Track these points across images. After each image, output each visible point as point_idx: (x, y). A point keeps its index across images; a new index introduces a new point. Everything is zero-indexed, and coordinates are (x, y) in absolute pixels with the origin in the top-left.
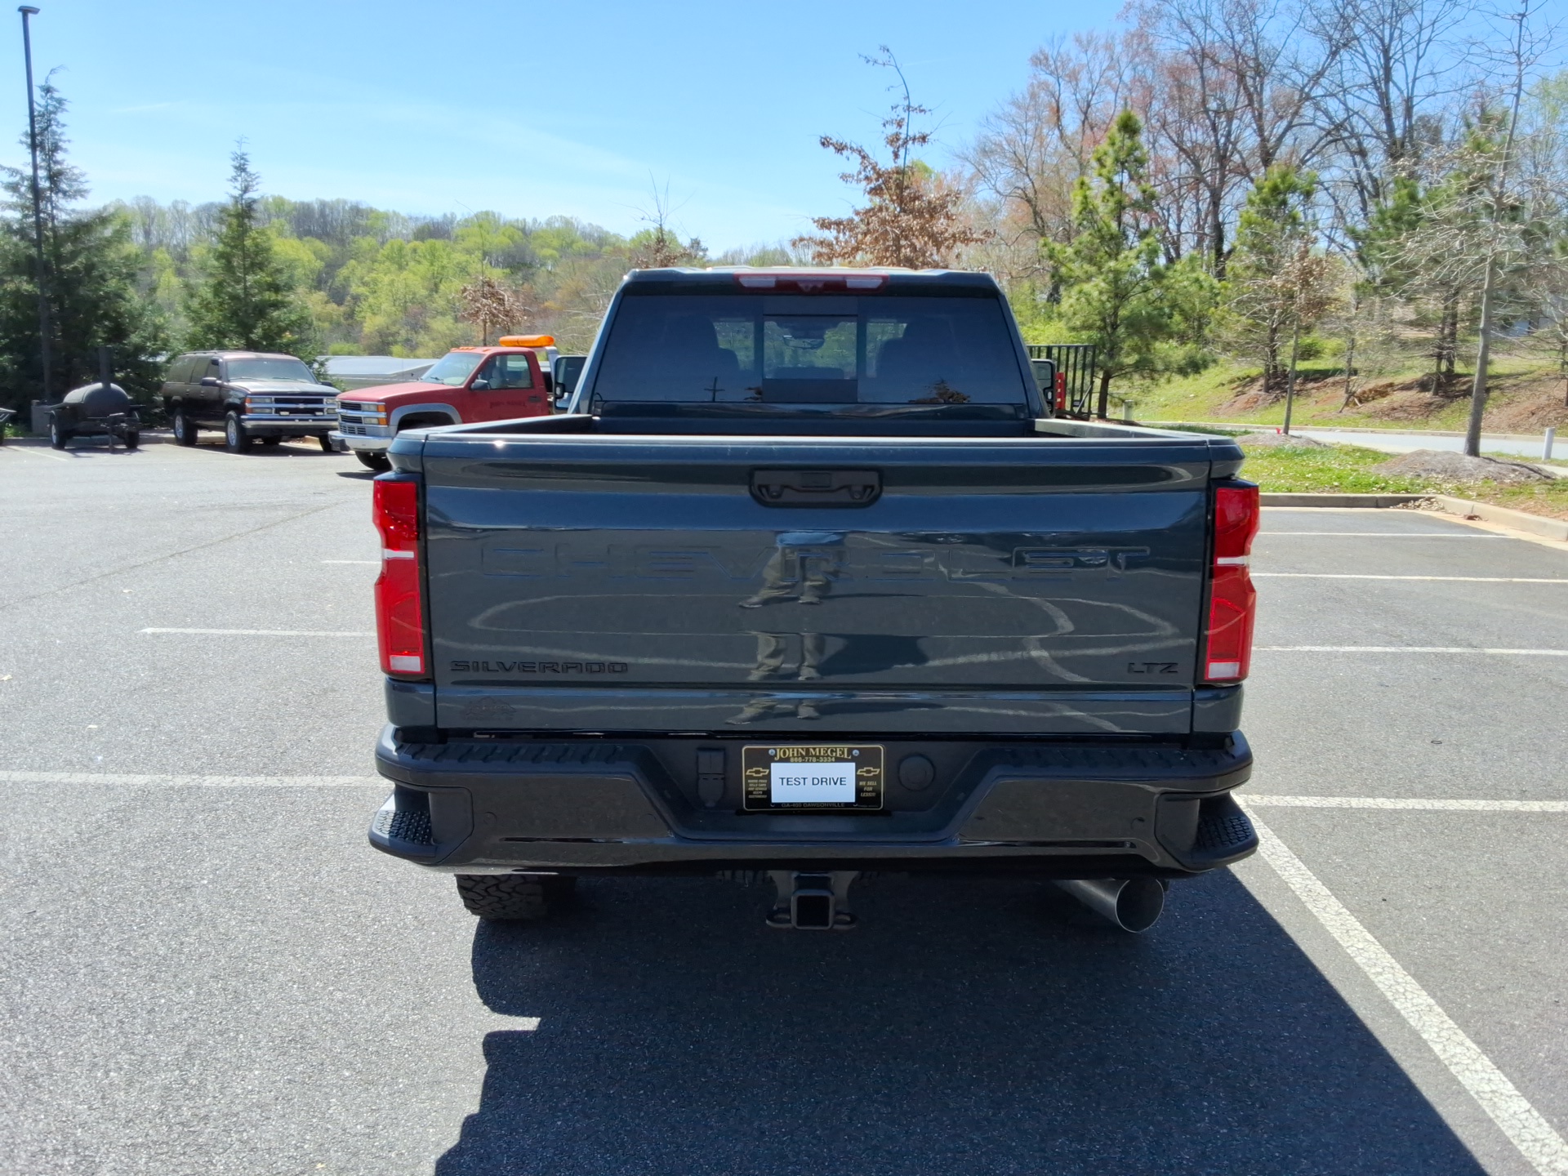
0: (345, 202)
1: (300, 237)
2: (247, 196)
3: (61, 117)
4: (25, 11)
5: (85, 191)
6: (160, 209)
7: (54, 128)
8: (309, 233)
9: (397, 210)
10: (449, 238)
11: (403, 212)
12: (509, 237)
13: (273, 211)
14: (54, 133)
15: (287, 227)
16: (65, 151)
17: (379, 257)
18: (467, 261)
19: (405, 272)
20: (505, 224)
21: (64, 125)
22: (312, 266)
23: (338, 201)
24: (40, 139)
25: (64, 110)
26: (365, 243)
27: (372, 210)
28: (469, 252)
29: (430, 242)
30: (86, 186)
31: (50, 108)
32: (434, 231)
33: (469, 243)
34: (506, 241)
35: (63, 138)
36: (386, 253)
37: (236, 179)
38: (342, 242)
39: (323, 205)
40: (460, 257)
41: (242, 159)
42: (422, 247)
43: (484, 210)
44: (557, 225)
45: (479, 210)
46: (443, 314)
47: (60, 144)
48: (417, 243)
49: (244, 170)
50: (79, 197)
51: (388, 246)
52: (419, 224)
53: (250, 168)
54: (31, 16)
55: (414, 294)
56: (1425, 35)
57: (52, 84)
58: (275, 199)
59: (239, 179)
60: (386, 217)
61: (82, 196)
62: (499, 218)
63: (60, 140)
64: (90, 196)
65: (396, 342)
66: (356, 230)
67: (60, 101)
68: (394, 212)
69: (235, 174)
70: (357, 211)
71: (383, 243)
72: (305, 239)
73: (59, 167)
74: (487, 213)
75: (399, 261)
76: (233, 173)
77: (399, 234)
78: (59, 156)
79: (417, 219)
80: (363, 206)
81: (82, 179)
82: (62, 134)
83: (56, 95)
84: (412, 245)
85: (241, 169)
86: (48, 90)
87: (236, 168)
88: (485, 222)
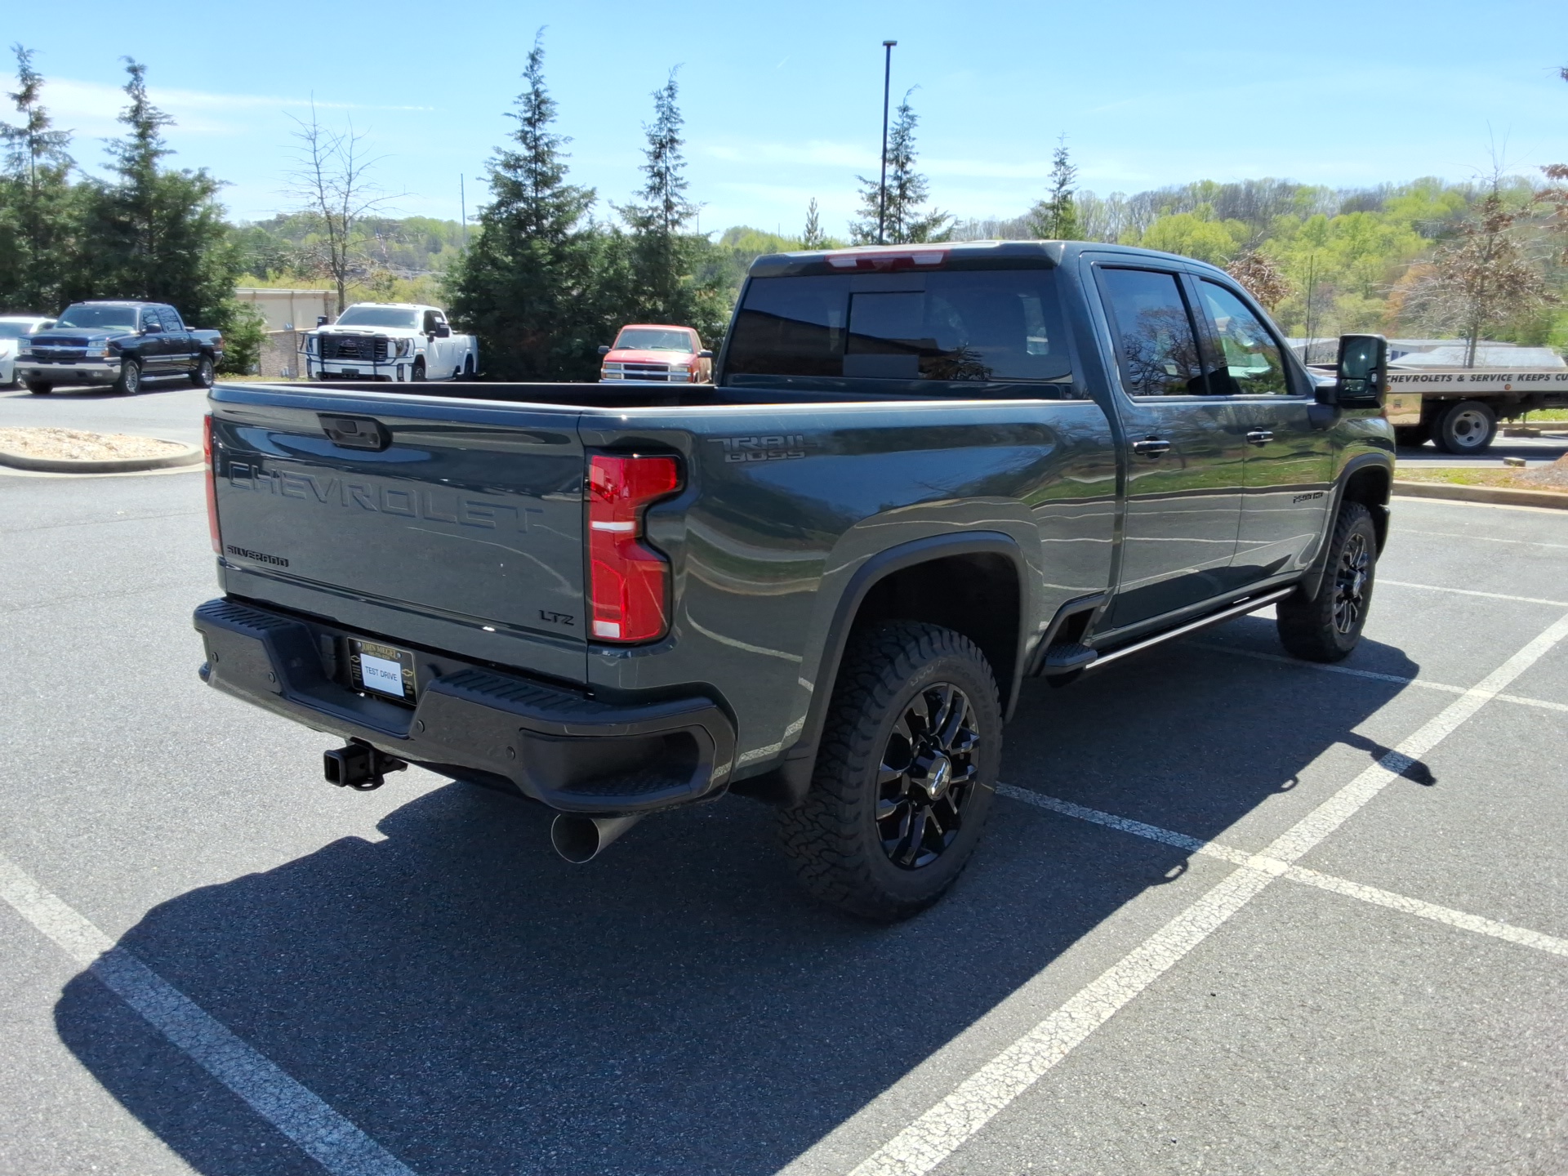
0: (1273, 181)
1: (1223, 220)
2: (1064, 188)
3: (912, 132)
4: (889, 45)
5: (925, 196)
6: (1099, 203)
7: (907, 142)
8: (1234, 215)
9: (1325, 185)
10: (1379, 209)
11: (1333, 187)
12: (1448, 205)
13: (1199, 196)
14: (907, 147)
15: (1213, 210)
16: (914, 162)
17: (1298, 234)
18: (1392, 233)
19: (1321, 249)
20: (1447, 189)
21: (914, 139)
22: (1228, 248)
23: (1265, 180)
24: (896, 155)
25: (916, 125)
26: (1287, 220)
27: (1299, 187)
28: (1397, 223)
29: (1356, 214)
30: (926, 192)
31: (905, 125)
32: (1364, 204)
33: (1398, 214)
34: (1445, 207)
35: (914, 150)
36: (1305, 230)
37: (1056, 174)
38: (1264, 222)
39: (1250, 185)
40: (1384, 229)
41: (1063, 153)
42: (1345, 220)
43: (1424, 176)
44: (1509, 186)
45: (1418, 177)
46: (1351, 291)
47: (911, 156)
48: (1341, 217)
49: (1064, 164)
50: (919, 201)
51: (1309, 222)
52: (1351, 196)
53: (1068, 162)
54: (892, 48)
55: (1327, 271)
57: (909, 104)
58: (1203, 183)
59: (1059, 173)
60: (1313, 192)
61: (922, 200)
62: (1440, 184)
63: (911, 153)
64: (928, 200)
65: (1298, 322)
66: (1282, 208)
67: (912, 118)
68: (1322, 187)
69: (1055, 169)
70: (1285, 189)
71: (1304, 220)
72: (1227, 221)
73: (908, 176)
74: (1427, 180)
75: (1318, 237)
76: (1053, 168)
77: (1324, 210)
78: (909, 166)
79: (1347, 192)
80: (1290, 183)
81: (924, 186)
82: (912, 147)
83: (910, 113)
84: (1335, 219)
85: (1061, 163)
86: (905, 109)
87: (1056, 163)
88: (1426, 188)
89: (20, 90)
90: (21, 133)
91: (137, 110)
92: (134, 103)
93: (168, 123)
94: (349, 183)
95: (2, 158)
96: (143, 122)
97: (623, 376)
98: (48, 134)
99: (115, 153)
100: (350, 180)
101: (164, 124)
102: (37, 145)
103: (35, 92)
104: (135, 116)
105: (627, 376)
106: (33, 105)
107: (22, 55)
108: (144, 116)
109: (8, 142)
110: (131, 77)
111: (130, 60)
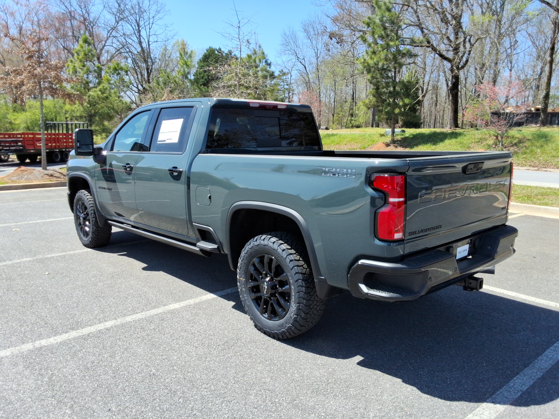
56: (151, 21)
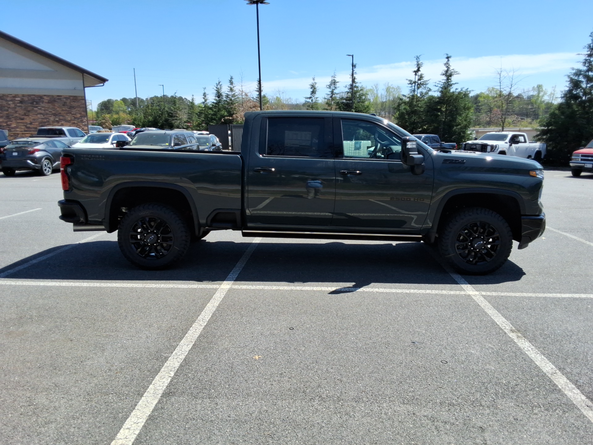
89: (416, 69)
90: (415, 82)
91: (447, 71)
92: (446, 69)
93: (457, 74)
94: (511, 88)
95: (408, 90)
96: (448, 75)
97: (580, 160)
98: (423, 81)
99: (437, 86)
100: (511, 87)
101: (456, 74)
102: (419, 86)
103: (420, 69)
104: (446, 73)
105: (582, 160)
106: (419, 73)
107: (418, 58)
108: (449, 72)
109: (411, 86)
110: (447, 60)
111: (447, 55)
